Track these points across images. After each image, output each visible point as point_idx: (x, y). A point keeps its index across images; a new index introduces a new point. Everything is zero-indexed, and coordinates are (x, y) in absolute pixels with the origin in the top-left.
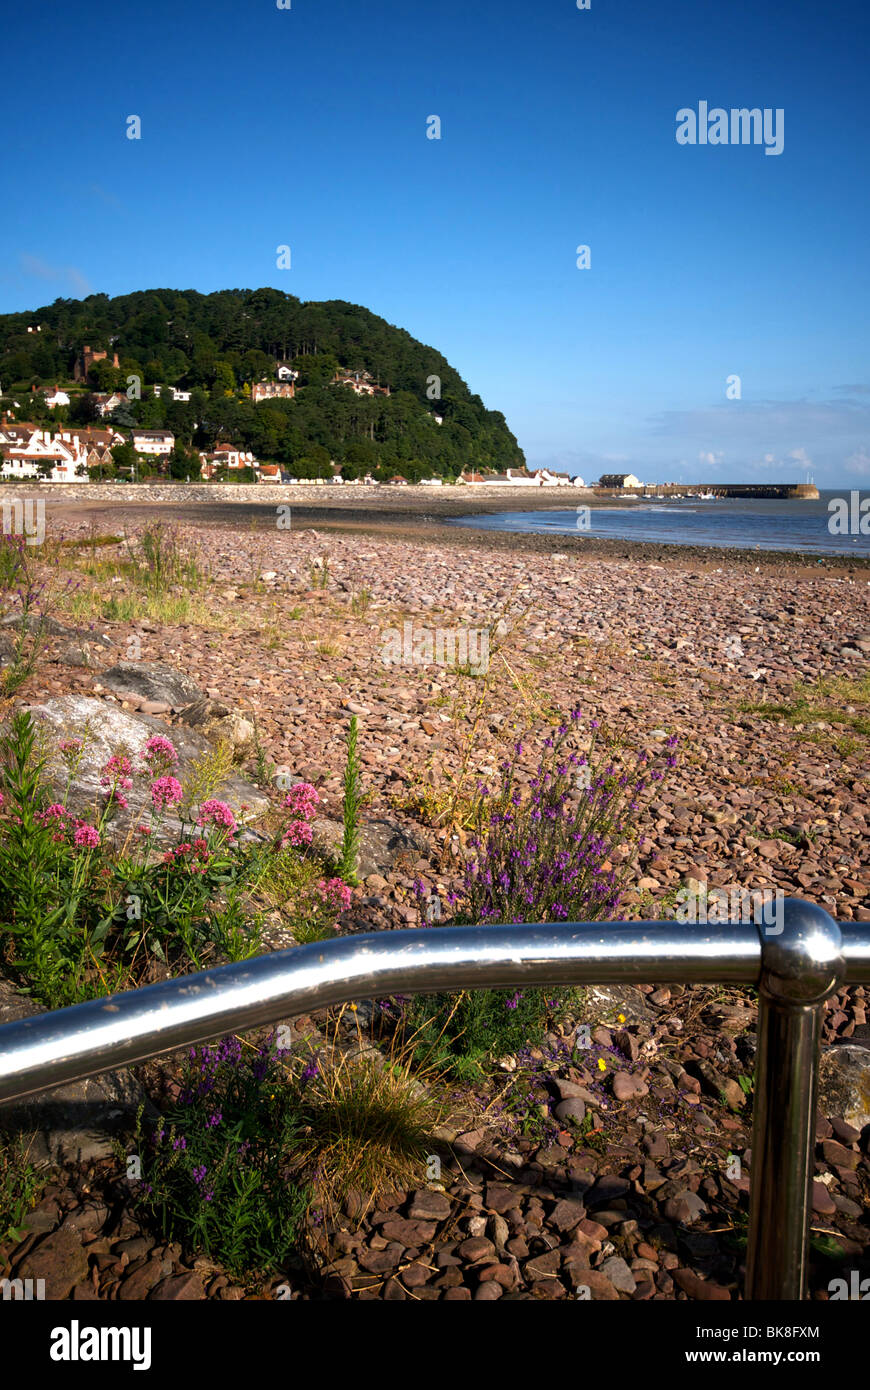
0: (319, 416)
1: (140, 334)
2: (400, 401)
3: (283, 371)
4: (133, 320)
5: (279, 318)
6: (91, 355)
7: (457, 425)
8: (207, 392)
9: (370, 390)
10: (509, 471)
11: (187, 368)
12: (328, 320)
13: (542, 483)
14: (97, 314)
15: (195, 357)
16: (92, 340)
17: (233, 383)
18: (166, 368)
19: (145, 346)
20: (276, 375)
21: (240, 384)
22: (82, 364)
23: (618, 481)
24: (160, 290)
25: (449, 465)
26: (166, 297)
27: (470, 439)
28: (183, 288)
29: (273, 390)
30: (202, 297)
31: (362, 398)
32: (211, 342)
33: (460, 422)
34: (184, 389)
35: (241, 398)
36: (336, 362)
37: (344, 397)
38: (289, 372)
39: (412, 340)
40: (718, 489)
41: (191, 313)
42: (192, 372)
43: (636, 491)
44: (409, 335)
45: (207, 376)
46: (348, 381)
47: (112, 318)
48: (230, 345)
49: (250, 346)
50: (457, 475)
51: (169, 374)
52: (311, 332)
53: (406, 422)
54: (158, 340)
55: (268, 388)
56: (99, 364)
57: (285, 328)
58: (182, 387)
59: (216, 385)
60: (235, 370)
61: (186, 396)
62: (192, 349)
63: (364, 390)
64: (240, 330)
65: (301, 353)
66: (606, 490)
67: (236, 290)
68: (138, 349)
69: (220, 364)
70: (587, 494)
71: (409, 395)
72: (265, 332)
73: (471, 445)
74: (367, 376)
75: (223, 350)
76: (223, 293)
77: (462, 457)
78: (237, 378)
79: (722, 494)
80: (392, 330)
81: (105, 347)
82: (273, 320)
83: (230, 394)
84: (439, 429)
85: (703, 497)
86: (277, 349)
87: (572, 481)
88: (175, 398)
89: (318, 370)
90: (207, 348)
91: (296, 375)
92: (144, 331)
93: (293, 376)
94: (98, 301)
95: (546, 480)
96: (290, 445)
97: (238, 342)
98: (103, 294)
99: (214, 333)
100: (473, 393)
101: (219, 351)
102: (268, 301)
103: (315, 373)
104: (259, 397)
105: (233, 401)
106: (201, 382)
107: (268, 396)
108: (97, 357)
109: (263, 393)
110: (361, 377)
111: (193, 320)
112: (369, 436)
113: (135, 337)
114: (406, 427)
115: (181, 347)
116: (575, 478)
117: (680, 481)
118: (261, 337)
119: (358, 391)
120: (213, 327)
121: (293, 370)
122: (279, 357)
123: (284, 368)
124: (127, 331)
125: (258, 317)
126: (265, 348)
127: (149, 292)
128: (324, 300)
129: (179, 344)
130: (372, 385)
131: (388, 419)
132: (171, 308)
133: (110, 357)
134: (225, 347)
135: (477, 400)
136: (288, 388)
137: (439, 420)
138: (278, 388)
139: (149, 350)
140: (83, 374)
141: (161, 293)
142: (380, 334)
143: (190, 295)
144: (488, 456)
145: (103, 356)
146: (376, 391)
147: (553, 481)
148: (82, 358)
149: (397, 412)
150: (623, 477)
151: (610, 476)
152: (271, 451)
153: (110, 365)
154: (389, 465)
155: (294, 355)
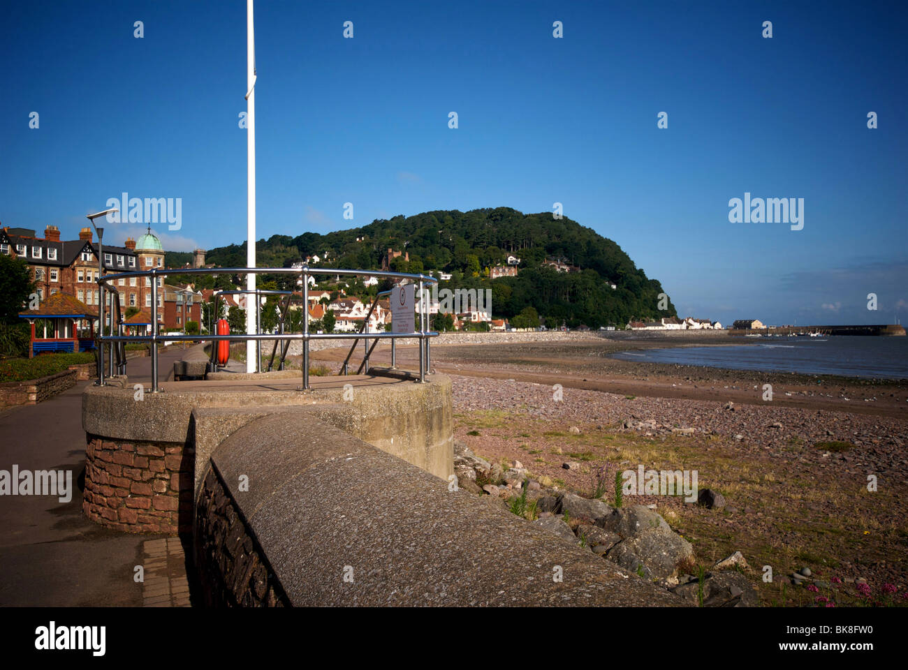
0: (532, 287)
1: (422, 239)
2: (587, 275)
3: (511, 259)
4: (418, 230)
5: (509, 226)
6: (392, 253)
7: (626, 290)
8: (462, 274)
9: (567, 269)
10: (663, 320)
11: (450, 259)
12: (540, 225)
13: (687, 327)
14: (398, 228)
15: (455, 253)
16: (392, 244)
17: (478, 268)
18: (437, 259)
19: (425, 247)
20: (506, 261)
21: (483, 268)
22: (387, 259)
23: (747, 325)
24: (436, 211)
25: (620, 317)
26: (440, 215)
27: (635, 298)
28: (450, 209)
29: (504, 271)
30: (461, 214)
31: (561, 275)
32: (465, 242)
33: (628, 288)
34: (448, 272)
35: (483, 276)
36: (545, 252)
37: (549, 275)
38: (514, 259)
39: (596, 235)
40: (825, 330)
41: (454, 225)
42: (453, 261)
43: (760, 331)
44: (594, 232)
45: (462, 264)
46: (553, 264)
47: (406, 230)
48: (478, 243)
49: (490, 243)
50: (626, 323)
51: (439, 263)
52: (529, 233)
53: (591, 289)
54: (433, 242)
55: (501, 270)
56: (396, 260)
57: (512, 231)
58: (447, 271)
59: (467, 269)
60: (480, 259)
61: (449, 277)
62: (454, 247)
63: (562, 269)
64: (484, 234)
65: (522, 247)
66: (738, 331)
67: (483, 209)
68: (420, 249)
69: (470, 256)
70: (723, 335)
71: (592, 271)
72: (500, 234)
73: (636, 303)
74: (566, 260)
75: (473, 247)
76: (475, 211)
77: (630, 311)
78: (481, 264)
79: (828, 333)
80: (584, 229)
81: (401, 248)
82: (505, 227)
83: (476, 274)
84: (614, 293)
85: (812, 335)
86: (506, 245)
87: (713, 325)
88: (442, 278)
89: (533, 257)
90: (463, 245)
91: (519, 261)
92: (425, 238)
93: (517, 262)
94: (398, 220)
95: (691, 325)
96: (513, 306)
97: (483, 242)
98: (402, 216)
99: (467, 237)
100: (638, 268)
101: (471, 248)
102: (503, 216)
103: (531, 260)
104: (494, 276)
105: (477, 280)
106: (458, 267)
107: (501, 275)
108: (396, 255)
109: (497, 273)
110: (561, 261)
111: (455, 229)
112: (566, 299)
113: (419, 241)
114: (591, 292)
115: (447, 247)
116: (715, 323)
117: (795, 324)
118: (497, 238)
119: (558, 270)
120: (467, 233)
121: (517, 258)
122: (508, 249)
123: (511, 257)
124: (415, 238)
125: (494, 226)
126: (500, 245)
127: (429, 213)
128: (539, 212)
129: (446, 245)
130: (568, 265)
131: (578, 287)
132: (442, 222)
133: (404, 254)
134: (474, 245)
135: (641, 273)
136: (513, 270)
137: (614, 287)
138: (507, 270)
139: (427, 249)
140: (387, 265)
141: (436, 213)
142: (574, 233)
143: (455, 214)
144: (648, 310)
145: (400, 254)
146: (571, 270)
147: (697, 326)
148: (387, 256)
149: (584, 282)
150: (751, 322)
151: (741, 321)
152: (501, 310)
153: (403, 259)
154: (577, 318)
155: (518, 248)
